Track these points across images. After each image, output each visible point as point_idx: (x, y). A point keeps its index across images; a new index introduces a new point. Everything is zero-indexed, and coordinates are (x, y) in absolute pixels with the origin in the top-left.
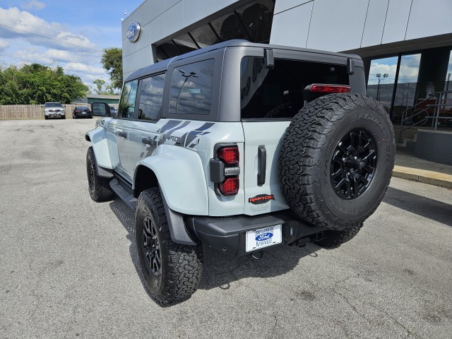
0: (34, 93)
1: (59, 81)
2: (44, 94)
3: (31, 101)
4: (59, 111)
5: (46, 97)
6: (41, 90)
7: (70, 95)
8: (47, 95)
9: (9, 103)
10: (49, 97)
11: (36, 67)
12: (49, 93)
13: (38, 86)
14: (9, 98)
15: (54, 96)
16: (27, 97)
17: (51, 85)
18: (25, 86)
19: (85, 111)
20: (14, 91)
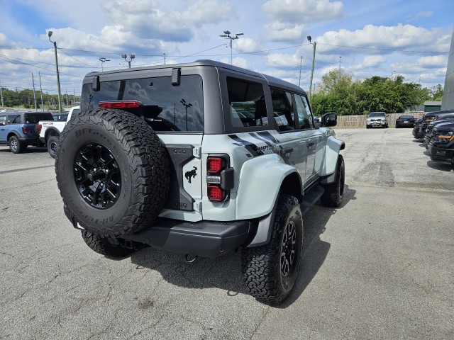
0: (369, 104)
1: (395, 91)
2: (377, 104)
3: (365, 112)
4: (379, 120)
5: (379, 107)
6: (375, 101)
7: (403, 104)
8: (380, 105)
9: (347, 114)
10: (381, 107)
11: (376, 79)
12: (382, 103)
13: (373, 97)
14: (347, 110)
15: (387, 105)
16: (362, 108)
17: (385, 95)
18: (362, 98)
19: (408, 120)
20: (352, 103)
